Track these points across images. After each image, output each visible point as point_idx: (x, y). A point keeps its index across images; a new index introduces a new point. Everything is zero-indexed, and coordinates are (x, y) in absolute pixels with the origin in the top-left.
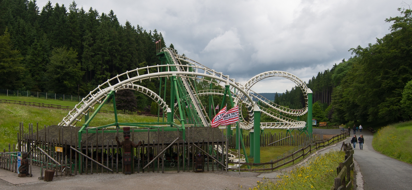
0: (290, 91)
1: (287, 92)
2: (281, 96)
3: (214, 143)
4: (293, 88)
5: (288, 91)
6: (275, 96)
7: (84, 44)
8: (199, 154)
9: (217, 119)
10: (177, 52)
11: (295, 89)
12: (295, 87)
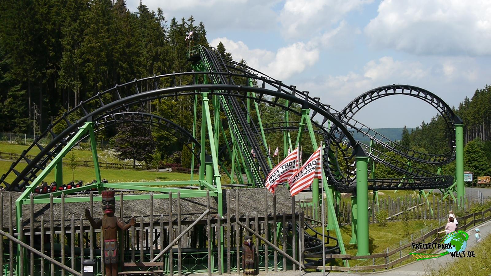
0: (429, 124)
1: (424, 125)
2: (413, 133)
3: (277, 219)
4: (434, 118)
5: (426, 124)
6: (404, 134)
7: (64, 42)
8: (248, 241)
9: (276, 176)
10: (231, 56)
11: (436, 119)
12: (437, 116)
